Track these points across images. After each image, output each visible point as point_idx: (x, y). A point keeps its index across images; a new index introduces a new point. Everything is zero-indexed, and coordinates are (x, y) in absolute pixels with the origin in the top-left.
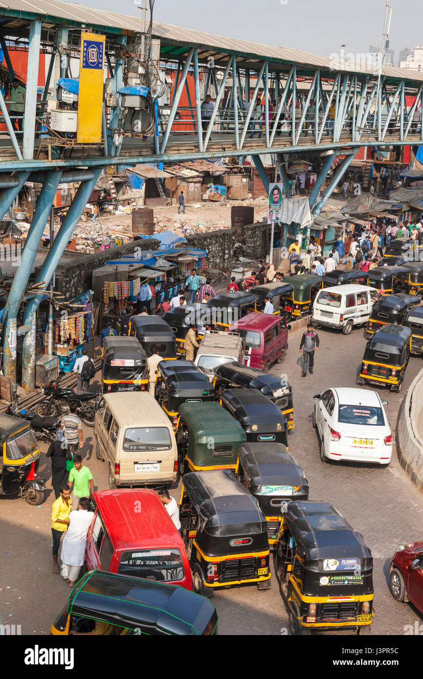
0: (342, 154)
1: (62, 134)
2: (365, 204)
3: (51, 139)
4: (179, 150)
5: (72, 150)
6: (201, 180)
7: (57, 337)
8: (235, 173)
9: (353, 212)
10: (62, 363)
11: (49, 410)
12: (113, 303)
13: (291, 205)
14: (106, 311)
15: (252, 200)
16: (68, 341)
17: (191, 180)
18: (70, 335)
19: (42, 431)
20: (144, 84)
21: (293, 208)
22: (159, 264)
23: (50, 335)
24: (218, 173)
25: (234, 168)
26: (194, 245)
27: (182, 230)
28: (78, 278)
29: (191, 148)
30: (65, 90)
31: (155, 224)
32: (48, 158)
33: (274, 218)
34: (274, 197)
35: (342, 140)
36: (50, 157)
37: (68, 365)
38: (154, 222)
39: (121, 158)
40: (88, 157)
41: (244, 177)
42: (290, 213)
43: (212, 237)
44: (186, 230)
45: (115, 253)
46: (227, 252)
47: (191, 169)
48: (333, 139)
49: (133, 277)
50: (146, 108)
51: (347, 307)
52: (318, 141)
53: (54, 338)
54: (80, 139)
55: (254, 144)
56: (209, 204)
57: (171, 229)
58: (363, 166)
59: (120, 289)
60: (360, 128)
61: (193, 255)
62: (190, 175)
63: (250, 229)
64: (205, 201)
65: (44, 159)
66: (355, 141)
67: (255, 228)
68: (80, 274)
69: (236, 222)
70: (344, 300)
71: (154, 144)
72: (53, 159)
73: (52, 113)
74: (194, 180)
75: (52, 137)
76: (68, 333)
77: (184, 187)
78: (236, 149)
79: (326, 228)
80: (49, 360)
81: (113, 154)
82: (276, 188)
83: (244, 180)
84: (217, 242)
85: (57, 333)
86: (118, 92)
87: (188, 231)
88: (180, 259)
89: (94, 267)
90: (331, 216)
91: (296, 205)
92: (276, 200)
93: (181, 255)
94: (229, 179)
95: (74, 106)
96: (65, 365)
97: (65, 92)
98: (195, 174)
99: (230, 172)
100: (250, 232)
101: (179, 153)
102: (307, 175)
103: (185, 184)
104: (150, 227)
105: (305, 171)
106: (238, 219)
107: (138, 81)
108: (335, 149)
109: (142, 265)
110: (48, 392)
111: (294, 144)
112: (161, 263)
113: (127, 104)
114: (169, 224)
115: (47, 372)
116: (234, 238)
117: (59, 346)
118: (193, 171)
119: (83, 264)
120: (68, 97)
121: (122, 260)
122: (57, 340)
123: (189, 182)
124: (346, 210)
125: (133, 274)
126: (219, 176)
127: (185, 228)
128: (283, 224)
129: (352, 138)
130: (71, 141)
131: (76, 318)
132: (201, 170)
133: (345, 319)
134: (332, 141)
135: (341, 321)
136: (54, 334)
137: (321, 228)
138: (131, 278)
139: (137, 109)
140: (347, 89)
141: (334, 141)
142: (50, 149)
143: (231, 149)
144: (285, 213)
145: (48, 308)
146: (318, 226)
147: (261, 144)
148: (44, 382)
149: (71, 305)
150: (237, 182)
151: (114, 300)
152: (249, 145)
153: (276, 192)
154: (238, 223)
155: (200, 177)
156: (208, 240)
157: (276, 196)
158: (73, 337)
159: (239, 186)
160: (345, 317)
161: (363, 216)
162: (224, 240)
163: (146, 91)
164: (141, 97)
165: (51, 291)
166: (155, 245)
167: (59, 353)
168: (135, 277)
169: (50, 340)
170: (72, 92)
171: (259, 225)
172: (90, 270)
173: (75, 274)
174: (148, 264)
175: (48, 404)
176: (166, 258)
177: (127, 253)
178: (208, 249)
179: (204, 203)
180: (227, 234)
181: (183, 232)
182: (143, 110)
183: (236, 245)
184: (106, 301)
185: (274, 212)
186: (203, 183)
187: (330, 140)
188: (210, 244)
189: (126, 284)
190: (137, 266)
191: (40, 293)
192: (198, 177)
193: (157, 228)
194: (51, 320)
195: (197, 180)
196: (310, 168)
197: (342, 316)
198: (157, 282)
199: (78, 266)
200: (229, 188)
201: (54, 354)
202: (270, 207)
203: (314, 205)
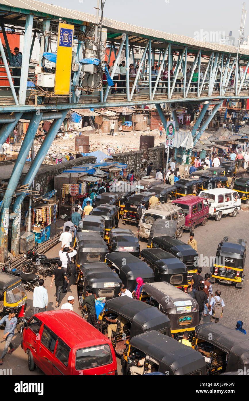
0: (213, 103)
1: (45, 89)
2: (224, 135)
3: (37, 92)
4: (114, 100)
5: (50, 99)
6: (118, 118)
7: (33, 220)
8: (139, 114)
9: (217, 141)
10: (36, 237)
11: (29, 269)
12: (67, 198)
13: (179, 136)
14: (63, 203)
15: (150, 131)
16: (40, 223)
17: (111, 118)
18: (42, 219)
19: (26, 283)
20: (96, 57)
21: (181, 138)
22: (97, 173)
23: (30, 219)
24: (128, 114)
25: (138, 110)
26: (117, 160)
27: (107, 150)
28: (45, 181)
29: (122, 98)
30: (47, 60)
31: (89, 146)
32: (34, 104)
33: (169, 144)
34: (170, 130)
35: (213, 95)
36: (36, 103)
37: (40, 239)
38: (89, 144)
39: (79, 104)
40: (59, 104)
41: (145, 116)
42: (179, 141)
43: (129, 155)
44: (110, 150)
45: (68, 165)
46: (138, 165)
47: (112, 111)
48: (208, 94)
49: (81, 181)
50: (98, 72)
51: (218, 203)
52: (199, 95)
53: (32, 221)
54: (56, 92)
55: (160, 97)
56: (122, 133)
57: (100, 149)
58: (220, 111)
59: (73, 189)
60: (224, 87)
61: (118, 167)
62: (111, 115)
63: (153, 151)
64: (120, 131)
65: (32, 104)
66: (221, 96)
67: (156, 150)
68: (46, 179)
69: (143, 146)
70: (217, 198)
71: (100, 95)
72: (38, 104)
73: (38, 74)
74: (114, 118)
75: (38, 91)
76: (41, 217)
77: (107, 122)
78: (149, 100)
79: (201, 150)
80: (28, 235)
81: (75, 102)
82: (171, 125)
83: (145, 118)
84: (132, 159)
85: (34, 217)
86: (80, 62)
87: (111, 151)
88: (111, 170)
89: (55, 174)
90: (203, 143)
91: (183, 136)
92: (171, 132)
93: (111, 167)
94: (135, 118)
95: (53, 71)
96: (38, 238)
97: (47, 61)
98: (115, 114)
99: (136, 113)
100: (152, 153)
101: (115, 102)
102: (184, 116)
103: (108, 120)
104: (87, 148)
105: (183, 113)
106: (144, 144)
107: (93, 55)
108: (209, 100)
109: (86, 173)
110: (29, 257)
111: (184, 97)
112: (99, 172)
113: (85, 70)
114: (98, 146)
115: (27, 243)
116: (142, 156)
117: (35, 226)
118: (113, 112)
119: (48, 172)
120: (49, 65)
121: (73, 169)
122: (34, 222)
123: (110, 119)
124: (212, 139)
125: (81, 179)
126: (129, 116)
127: (109, 148)
128: (174, 148)
129: (219, 93)
130: (51, 93)
131: (46, 208)
132: (118, 112)
133: (217, 211)
134: (207, 95)
135: (215, 212)
136: (32, 218)
137: (198, 150)
138: (79, 182)
139: (91, 73)
140: (218, 62)
141: (209, 95)
142: (36, 98)
143: (147, 100)
144: (176, 140)
145: (29, 201)
146: (196, 149)
147: (165, 97)
148: (25, 250)
149: (43, 200)
150: (140, 119)
151: (69, 196)
152: (157, 97)
153: (171, 127)
154: (144, 146)
155: (117, 116)
156: (127, 157)
157: (171, 130)
158: (44, 220)
159: (141, 122)
160: (217, 209)
161: (224, 143)
162: (136, 157)
163: (98, 62)
164: (95, 65)
165: (31, 191)
166: (93, 160)
167: (34, 231)
168: (83, 181)
169: (29, 222)
170: (52, 61)
171: (158, 148)
172: (52, 176)
173: (43, 178)
174: (90, 173)
175: (29, 265)
176: (102, 169)
177: (76, 165)
178: (126, 163)
179: (120, 133)
180: (138, 154)
181: (108, 151)
182: (95, 74)
183: (143, 161)
184: (64, 196)
185: (170, 140)
186: (119, 120)
187: (206, 94)
188: (128, 160)
189: (76, 186)
190: (83, 174)
191: (25, 192)
192: (116, 116)
193: (91, 149)
194: (30, 209)
195: (115, 117)
196: (186, 111)
197: (215, 209)
198: (96, 185)
199: (45, 173)
200: (135, 123)
201: (31, 231)
202: (167, 137)
203: (195, 136)
